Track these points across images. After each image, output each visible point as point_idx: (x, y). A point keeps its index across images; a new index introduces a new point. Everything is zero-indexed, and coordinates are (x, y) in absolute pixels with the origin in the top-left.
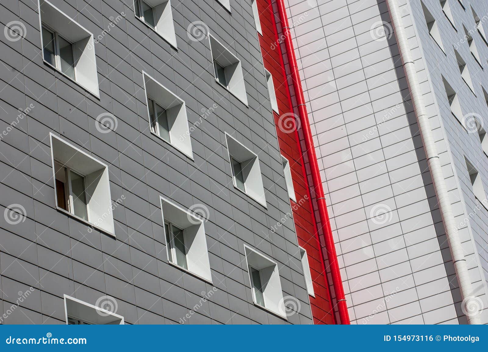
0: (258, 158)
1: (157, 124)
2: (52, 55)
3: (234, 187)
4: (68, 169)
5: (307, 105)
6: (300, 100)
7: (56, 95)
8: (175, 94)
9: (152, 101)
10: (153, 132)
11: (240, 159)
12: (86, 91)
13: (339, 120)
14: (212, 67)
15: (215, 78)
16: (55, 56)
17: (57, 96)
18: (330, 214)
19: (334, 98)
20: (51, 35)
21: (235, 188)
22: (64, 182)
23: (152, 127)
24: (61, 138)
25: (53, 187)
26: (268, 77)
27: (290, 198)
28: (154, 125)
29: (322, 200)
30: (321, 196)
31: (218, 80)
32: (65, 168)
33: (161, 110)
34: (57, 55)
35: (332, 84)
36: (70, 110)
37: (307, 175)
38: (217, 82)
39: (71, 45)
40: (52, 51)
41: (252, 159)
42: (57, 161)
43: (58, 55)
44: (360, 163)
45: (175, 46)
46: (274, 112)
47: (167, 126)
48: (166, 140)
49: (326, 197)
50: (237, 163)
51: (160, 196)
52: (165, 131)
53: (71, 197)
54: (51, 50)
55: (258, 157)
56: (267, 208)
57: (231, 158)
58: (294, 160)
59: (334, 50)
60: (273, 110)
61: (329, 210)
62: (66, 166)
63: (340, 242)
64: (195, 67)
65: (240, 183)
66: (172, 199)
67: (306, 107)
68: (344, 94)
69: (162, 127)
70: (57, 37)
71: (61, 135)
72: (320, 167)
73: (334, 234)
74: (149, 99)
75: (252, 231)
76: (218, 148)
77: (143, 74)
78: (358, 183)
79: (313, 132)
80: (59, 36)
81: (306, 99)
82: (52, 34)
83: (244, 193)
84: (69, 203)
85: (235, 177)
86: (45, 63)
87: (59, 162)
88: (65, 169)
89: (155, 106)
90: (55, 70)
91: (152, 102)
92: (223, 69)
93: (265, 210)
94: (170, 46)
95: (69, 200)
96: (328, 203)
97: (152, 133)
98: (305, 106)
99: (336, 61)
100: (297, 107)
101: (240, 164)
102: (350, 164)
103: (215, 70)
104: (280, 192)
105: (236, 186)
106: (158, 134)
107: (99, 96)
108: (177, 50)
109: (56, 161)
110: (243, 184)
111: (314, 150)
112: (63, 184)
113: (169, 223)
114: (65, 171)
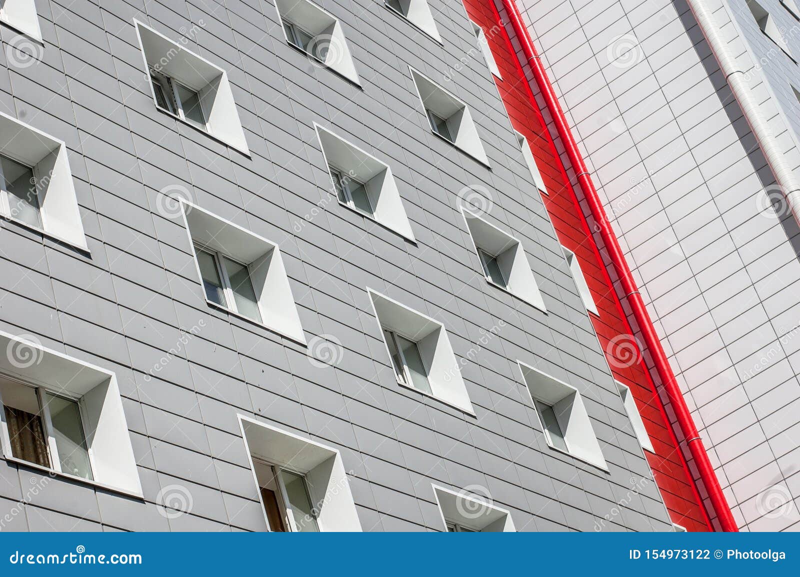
0: (579, 393)
1: (406, 367)
2: (219, 289)
3: (549, 447)
4: (276, 468)
5: (642, 291)
6: (628, 286)
7: (236, 352)
8: (426, 315)
9: (391, 333)
10: (402, 383)
11: (549, 399)
12: (282, 336)
13: (699, 306)
14: (477, 262)
15: (486, 277)
16: (224, 289)
17: (239, 353)
18: (714, 462)
19: (683, 271)
20: (210, 258)
21: (551, 448)
22: (274, 489)
23: (399, 375)
24: (256, 420)
25: (258, 501)
26: (569, 259)
27: (644, 449)
28: (400, 370)
29: (696, 442)
30: (693, 435)
31: (490, 279)
32: (272, 466)
33: (408, 345)
34: (226, 289)
35: (676, 250)
36: (263, 372)
37: (663, 406)
38: (489, 283)
39: (246, 267)
40: (218, 283)
41: (570, 397)
42: (258, 458)
43: (228, 288)
44: (747, 369)
45: (411, 237)
46: (591, 314)
47: (422, 368)
48: (425, 391)
49: (702, 435)
50: (546, 407)
51: (432, 484)
52: (420, 377)
53: (289, 512)
54: (216, 282)
55: (578, 391)
56: (609, 471)
57: (536, 402)
58: (637, 384)
59: (667, 196)
60: (588, 311)
61: (711, 455)
62: (274, 464)
63: (739, 505)
64: (449, 265)
65: (558, 438)
66: (452, 485)
67: (641, 295)
68: (698, 262)
69: (414, 371)
70: (222, 260)
71: (255, 414)
72: (683, 389)
73: (727, 493)
74: (386, 331)
75: (591, 514)
76: (511, 389)
77: (369, 292)
78: (750, 402)
79: (660, 334)
80: (224, 257)
81: (638, 284)
82: (213, 256)
83: (567, 453)
84: (287, 522)
85: (546, 430)
86: (210, 305)
87: (260, 459)
88: (272, 468)
89: (397, 339)
90: (228, 313)
91: (391, 335)
92: (495, 260)
93: (606, 474)
94: (403, 240)
95: (286, 517)
96: (706, 444)
97: (400, 385)
98: (638, 294)
99: (675, 212)
100: (626, 298)
101: (551, 407)
102: (730, 375)
103: (482, 262)
104: (625, 442)
105: (551, 445)
106: (411, 385)
107: (305, 341)
108: (415, 243)
109: (256, 458)
110: (562, 439)
111: (667, 361)
112: (273, 492)
113: (455, 525)
114: (272, 471)
